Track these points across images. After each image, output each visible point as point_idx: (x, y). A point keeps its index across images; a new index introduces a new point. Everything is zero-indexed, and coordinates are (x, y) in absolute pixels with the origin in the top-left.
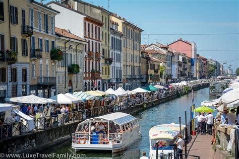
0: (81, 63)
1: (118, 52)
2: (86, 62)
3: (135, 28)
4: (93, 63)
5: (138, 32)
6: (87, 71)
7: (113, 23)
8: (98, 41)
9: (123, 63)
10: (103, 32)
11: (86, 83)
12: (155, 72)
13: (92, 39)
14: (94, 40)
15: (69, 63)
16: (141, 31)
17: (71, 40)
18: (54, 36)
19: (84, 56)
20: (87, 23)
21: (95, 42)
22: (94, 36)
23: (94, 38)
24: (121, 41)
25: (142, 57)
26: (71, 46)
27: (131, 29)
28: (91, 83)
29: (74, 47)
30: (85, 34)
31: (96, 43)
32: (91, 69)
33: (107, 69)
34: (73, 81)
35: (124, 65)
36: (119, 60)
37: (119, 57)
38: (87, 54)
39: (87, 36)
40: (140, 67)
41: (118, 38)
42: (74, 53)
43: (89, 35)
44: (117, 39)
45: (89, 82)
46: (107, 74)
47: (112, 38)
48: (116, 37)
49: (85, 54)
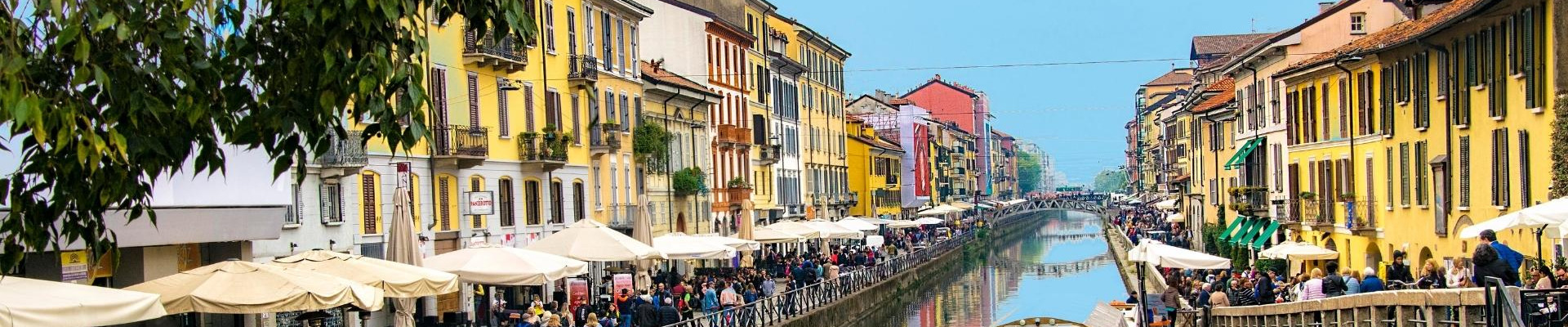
0: (704, 164)
1: (791, 125)
2: (714, 156)
3: (829, 48)
4: (731, 159)
5: (836, 61)
6: (720, 186)
7: (774, 37)
8: (742, 91)
9: (805, 156)
10: (751, 64)
11: (717, 222)
12: (888, 181)
13: (727, 86)
14: (731, 88)
15: (675, 167)
16: (843, 56)
17: (683, 92)
18: (639, 80)
19: (711, 140)
20: (714, 38)
21: (734, 94)
22: (732, 78)
23: (732, 83)
24: (796, 88)
25: (849, 136)
26: (678, 109)
27: (819, 52)
28: (729, 219)
29: (686, 114)
30: (711, 74)
31: (737, 97)
32: (728, 179)
33: (767, 174)
34: (686, 215)
35: (807, 165)
36: (794, 150)
37: (792, 135)
38: (716, 134)
39: (716, 79)
40: (846, 168)
41: (790, 81)
42: (686, 132)
43: (719, 76)
44: (786, 84)
45: (725, 219)
46: (767, 192)
47: (775, 79)
48: (783, 78)
49: (713, 134)
